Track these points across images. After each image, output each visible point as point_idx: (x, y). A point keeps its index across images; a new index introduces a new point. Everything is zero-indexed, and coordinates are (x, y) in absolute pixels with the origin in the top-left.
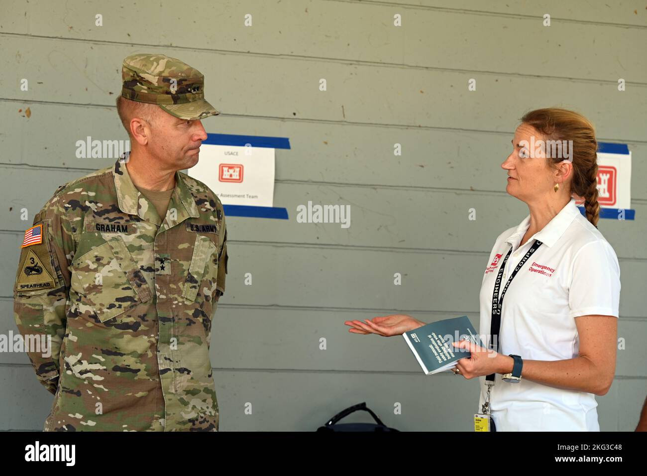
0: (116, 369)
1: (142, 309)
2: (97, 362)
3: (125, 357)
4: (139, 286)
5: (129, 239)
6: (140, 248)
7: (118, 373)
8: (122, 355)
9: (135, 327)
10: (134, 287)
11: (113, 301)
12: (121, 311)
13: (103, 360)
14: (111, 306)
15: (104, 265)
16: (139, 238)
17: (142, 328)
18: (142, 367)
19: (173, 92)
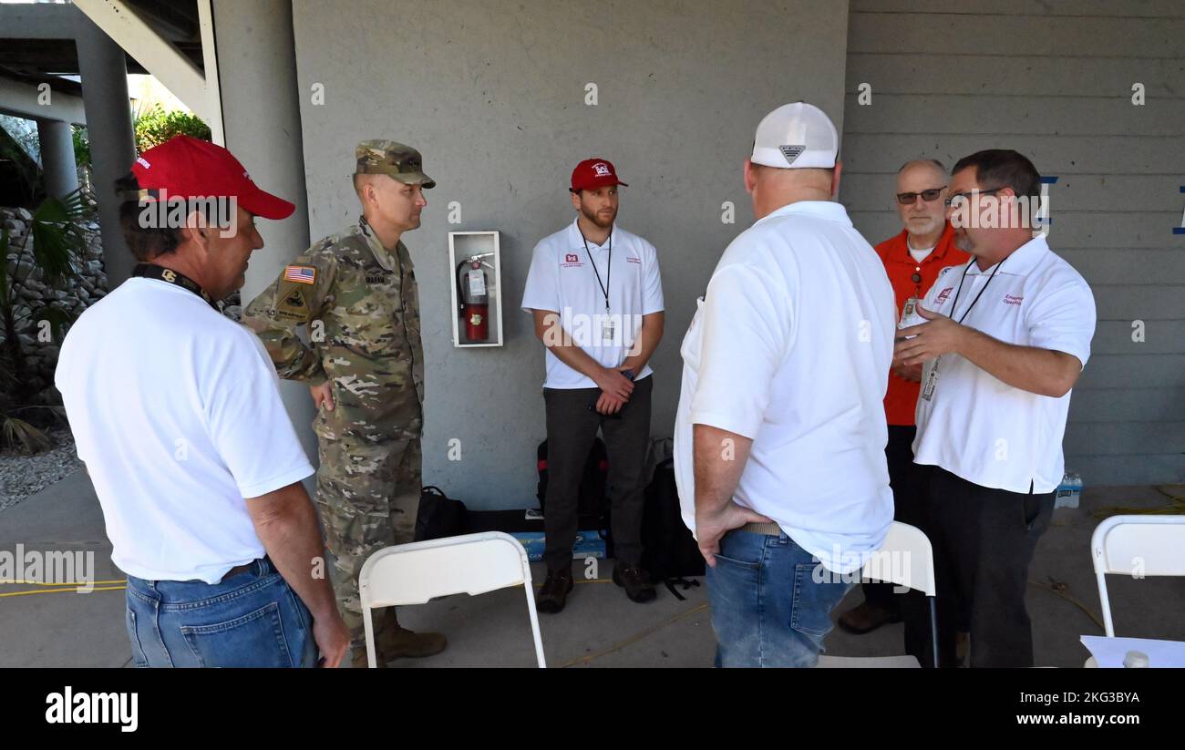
0: (387, 385)
1: (399, 341)
2: (370, 380)
3: (393, 376)
4: (396, 324)
5: (386, 287)
6: (393, 295)
7: (389, 389)
8: (390, 374)
9: (396, 355)
10: (394, 326)
11: (378, 338)
12: (385, 344)
13: (374, 378)
14: (379, 341)
15: (373, 310)
16: (392, 287)
17: (402, 355)
18: (404, 383)
19: (398, 163)
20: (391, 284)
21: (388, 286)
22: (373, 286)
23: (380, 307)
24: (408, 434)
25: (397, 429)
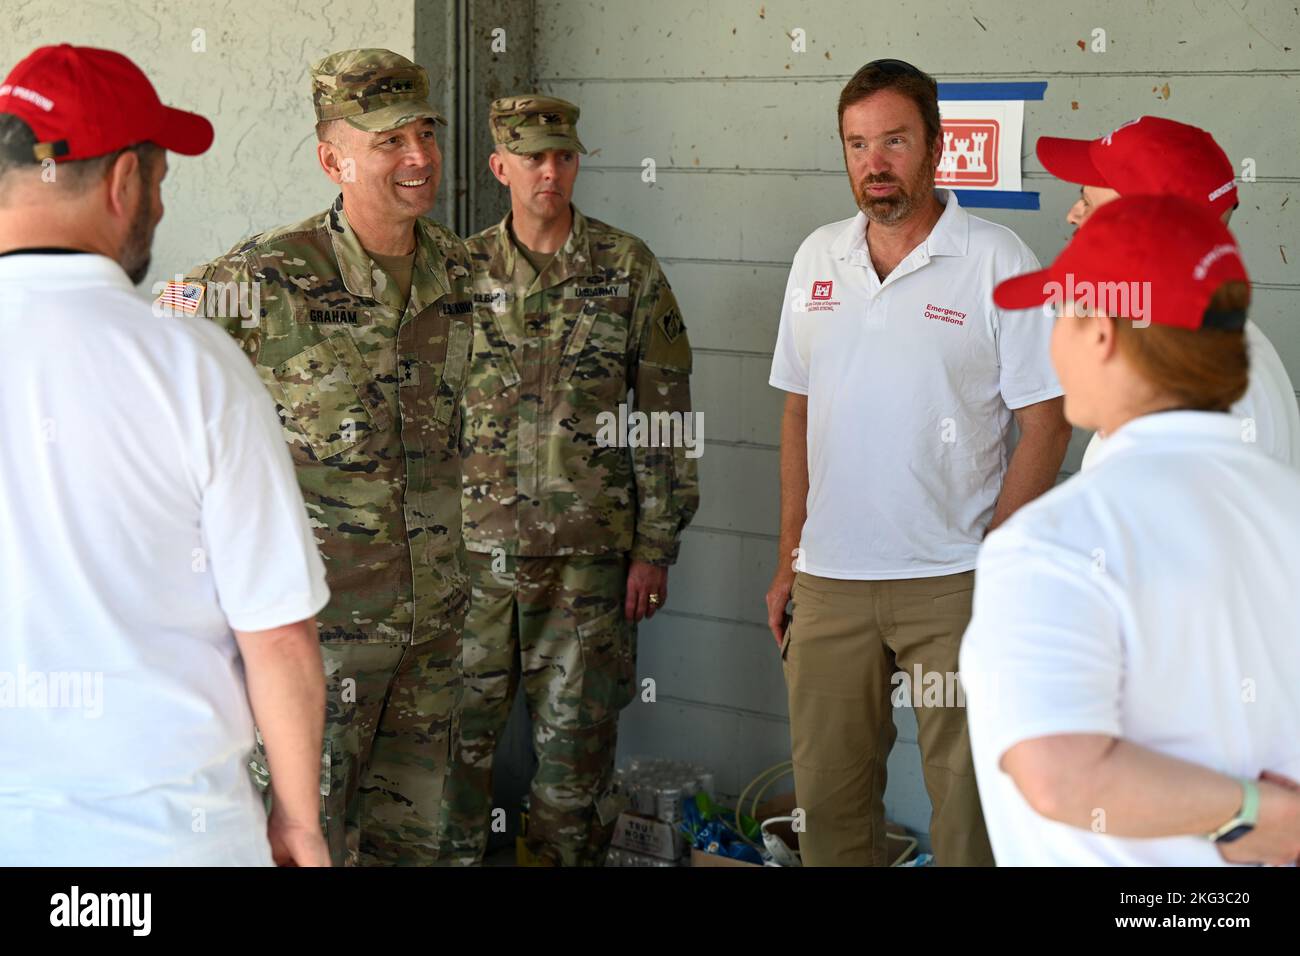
0: (344, 528)
2: (313, 514)
3: (356, 511)
5: (358, 331)
6: (376, 348)
8: (350, 507)
9: (369, 468)
10: (368, 408)
11: (334, 429)
13: (321, 512)
14: (334, 437)
16: (374, 331)
17: (381, 469)
18: (383, 527)
19: (360, 94)
20: (373, 326)
21: (364, 329)
22: (329, 328)
23: (339, 370)
24: (388, 630)
25: (361, 617)
